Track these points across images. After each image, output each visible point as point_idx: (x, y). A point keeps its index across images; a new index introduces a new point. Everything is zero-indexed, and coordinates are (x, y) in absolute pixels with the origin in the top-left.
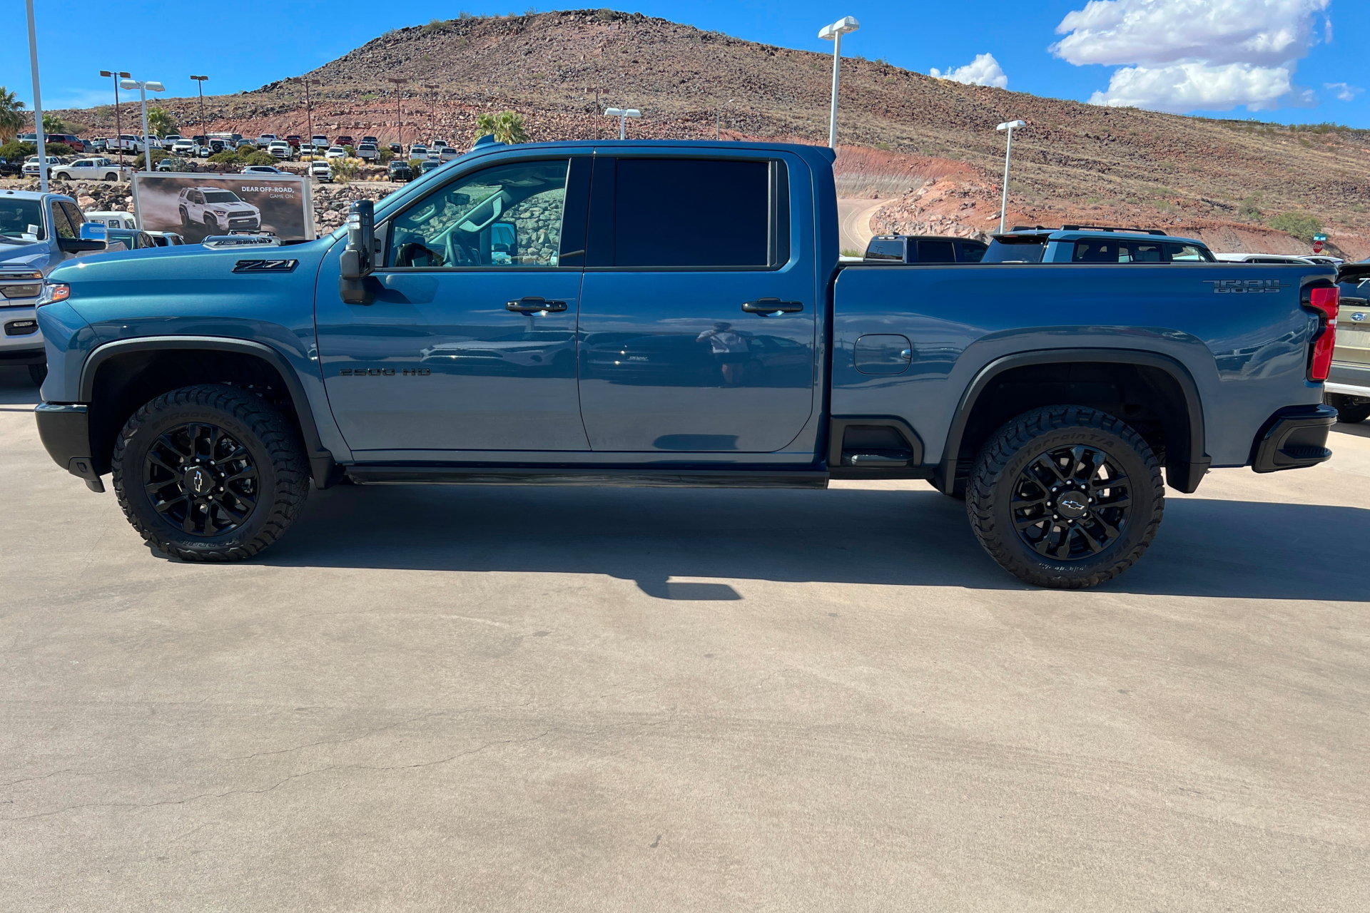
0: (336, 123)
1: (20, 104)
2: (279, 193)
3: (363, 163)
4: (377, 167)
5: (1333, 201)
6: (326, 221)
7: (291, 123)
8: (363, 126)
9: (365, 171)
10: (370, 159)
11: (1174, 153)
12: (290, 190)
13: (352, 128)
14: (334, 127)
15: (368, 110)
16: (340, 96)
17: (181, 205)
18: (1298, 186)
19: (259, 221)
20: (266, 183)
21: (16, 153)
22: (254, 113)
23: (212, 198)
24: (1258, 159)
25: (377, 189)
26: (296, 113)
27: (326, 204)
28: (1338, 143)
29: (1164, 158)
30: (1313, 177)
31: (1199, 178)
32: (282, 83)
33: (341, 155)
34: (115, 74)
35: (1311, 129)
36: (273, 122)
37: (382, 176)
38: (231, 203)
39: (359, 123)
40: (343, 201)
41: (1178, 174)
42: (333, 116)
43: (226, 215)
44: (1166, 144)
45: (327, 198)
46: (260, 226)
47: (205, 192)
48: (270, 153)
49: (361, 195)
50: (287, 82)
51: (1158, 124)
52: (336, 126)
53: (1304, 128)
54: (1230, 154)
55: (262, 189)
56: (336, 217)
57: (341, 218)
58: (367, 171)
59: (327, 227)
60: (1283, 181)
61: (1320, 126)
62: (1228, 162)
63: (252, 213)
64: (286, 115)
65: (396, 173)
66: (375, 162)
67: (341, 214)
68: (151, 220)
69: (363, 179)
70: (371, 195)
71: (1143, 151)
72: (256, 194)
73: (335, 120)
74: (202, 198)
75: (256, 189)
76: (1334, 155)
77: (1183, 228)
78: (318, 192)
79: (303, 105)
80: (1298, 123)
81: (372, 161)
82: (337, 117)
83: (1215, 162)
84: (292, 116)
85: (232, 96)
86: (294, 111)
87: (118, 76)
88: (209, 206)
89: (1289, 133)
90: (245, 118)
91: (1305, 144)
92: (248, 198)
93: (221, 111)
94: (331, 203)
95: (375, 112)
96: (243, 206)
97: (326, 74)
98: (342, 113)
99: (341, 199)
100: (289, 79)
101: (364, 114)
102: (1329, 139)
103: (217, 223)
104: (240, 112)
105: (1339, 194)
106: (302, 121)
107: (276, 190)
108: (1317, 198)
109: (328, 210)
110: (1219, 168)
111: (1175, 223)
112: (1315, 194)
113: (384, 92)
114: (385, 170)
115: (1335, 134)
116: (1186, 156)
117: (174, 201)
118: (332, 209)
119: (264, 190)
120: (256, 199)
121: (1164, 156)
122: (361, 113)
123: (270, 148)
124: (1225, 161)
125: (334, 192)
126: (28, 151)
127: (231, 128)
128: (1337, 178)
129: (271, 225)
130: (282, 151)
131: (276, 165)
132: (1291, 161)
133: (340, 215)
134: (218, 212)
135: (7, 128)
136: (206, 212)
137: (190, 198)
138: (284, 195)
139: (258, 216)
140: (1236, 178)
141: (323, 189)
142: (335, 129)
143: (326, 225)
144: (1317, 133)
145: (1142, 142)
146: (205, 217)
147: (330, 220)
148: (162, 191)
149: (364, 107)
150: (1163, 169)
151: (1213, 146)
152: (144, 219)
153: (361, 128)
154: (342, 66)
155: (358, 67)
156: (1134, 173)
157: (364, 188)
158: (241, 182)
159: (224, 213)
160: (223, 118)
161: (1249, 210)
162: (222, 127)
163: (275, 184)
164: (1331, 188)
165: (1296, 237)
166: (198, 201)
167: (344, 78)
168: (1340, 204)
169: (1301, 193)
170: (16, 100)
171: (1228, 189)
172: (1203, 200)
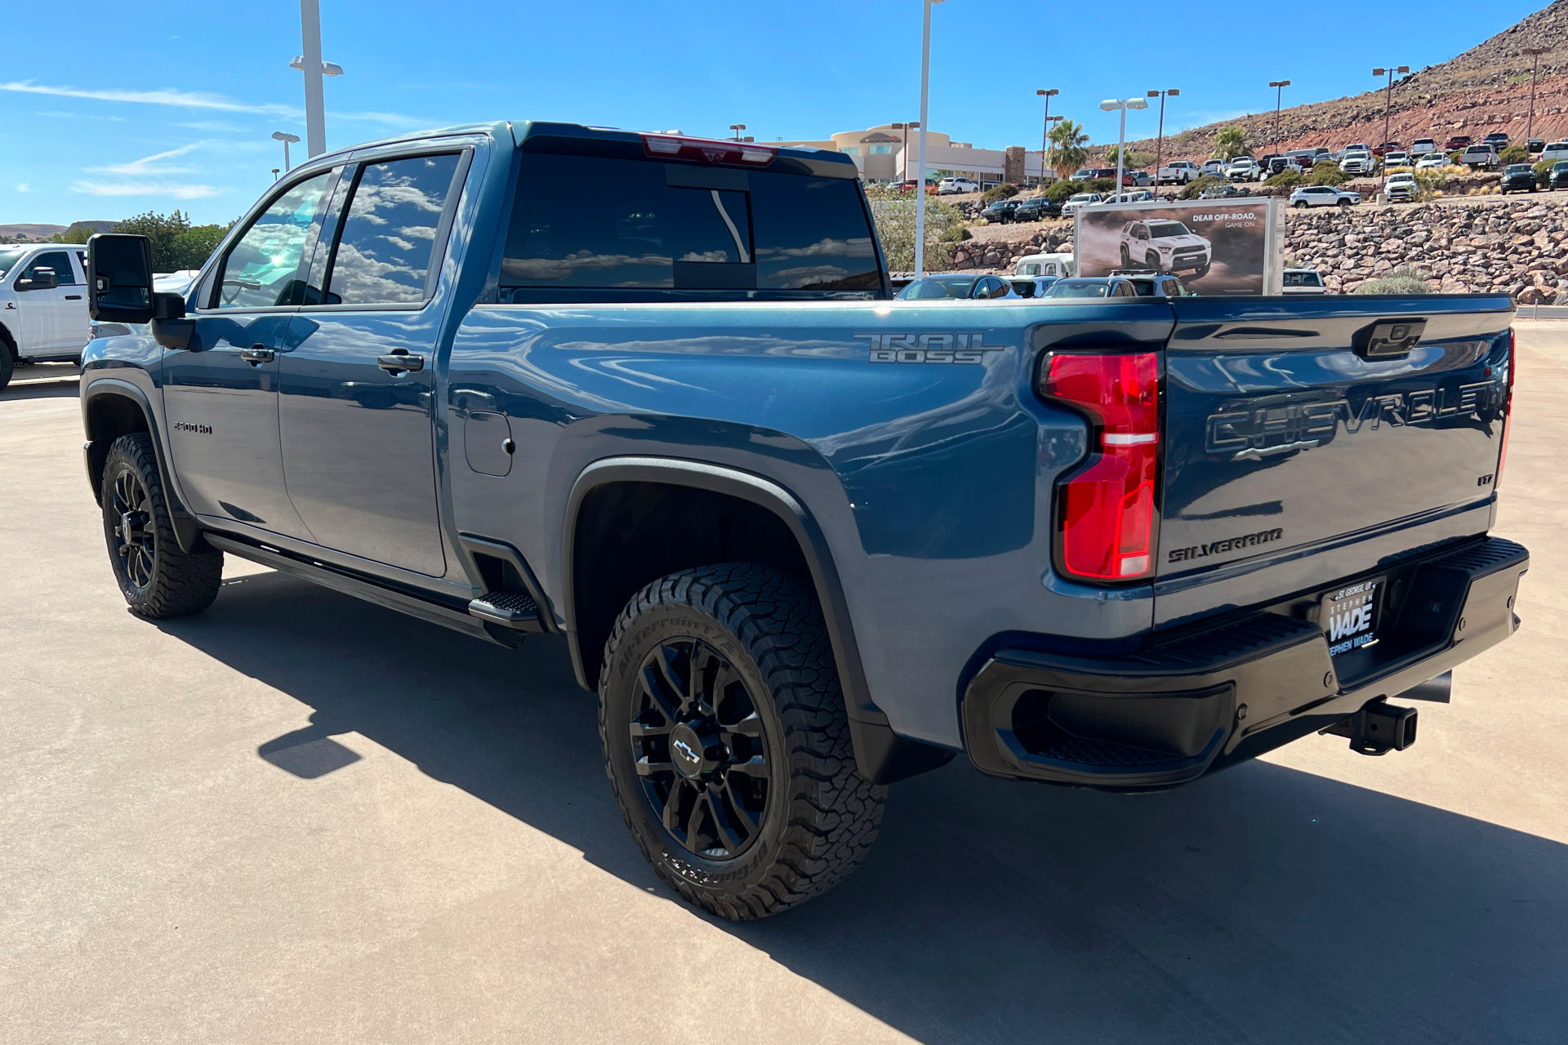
0: (1462, 120)
1: (1084, 138)
2: (1237, 221)
3: (1469, 171)
4: (1488, 175)
6: (1383, 253)
7: (1400, 126)
8: (1500, 120)
9: (1469, 181)
10: (1479, 164)
12: (1251, 216)
13: (1483, 124)
14: (1457, 126)
15: (1511, 97)
16: (1482, 82)
17: (1123, 242)
19: (1209, 257)
20: (1224, 209)
21: (1062, 193)
22: (1354, 119)
23: (1159, 232)
25: (1467, 206)
26: (1410, 112)
27: (1387, 231)
32: (1419, 75)
33: (1439, 163)
34: (1163, 93)
36: (1376, 128)
37: (1492, 188)
38: (1178, 236)
39: (1494, 117)
40: (1413, 226)
42: (1461, 110)
43: (1171, 252)
45: (1392, 223)
46: (1209, 264)
47: (1152, 225)
48: (1342, 169)
49: (1441, 216)
50: (1426, 72)
52: (1461, 124)
55: (1218, 217)
56: (1398, 247)
57: (1405, 249)
58: (1472, 183)
59: (1382, 261)
63: (1201, 248)
64: (1396, 117)
65: (1510, 181)
66: (1486, 168)
67: (1407, 243)
68: (1089, 262)
69: (1463, 192)
70: (1455, 215)
72: (1209, 224)
73: (1461, 116)
74: (1146, 233)
75: (1211, 217)
78: (1382, 215)
79: (1422, 101)
81: (1482, 167)
82: (1464, 111)
84: (1404, 118)
85: (1339, 101)
86: (1408, 110)
87: (1166, 94)
88: (1153, 242)
90: (1342, 126)
92: (1199, 229)
93: (1315, 121)
94: (1395, 229)
95: (1522, 98)
96: (1192, 240)
97: (1482, 54)
98: (1474, 105)
99: (1411, 223)
100: (1429, 68)
101: (1506, 102)
103: (1159, 261)
104: (1337, 120)
106: (1416, 122)
107: (1234, 217)
109: (1390, 238)
113: (1550, 68)
114: (1498, 178)
117: (1116, 237)
118: (1395, 237)
119: (1219, 218)
120: (1209, 230)
122: (1501, 102)
123: (1344, 162)
125: (1404, 215)
126: (1074, 190)
127: (1322, 141)
129: (1223, 262)
130: (1358, 165)
131: (1347, 183)
133: (1404, 245)
134: (1162, 248)
135: (1068, 166)
136: (1149, 249)
137: (1133, 234)
138: (1243, 224)
139: (1208, 252)
141: (1391, 210)
142: (1459, 128)
143: (1382, 259)
146: (1148, 256)
147: (1389, 252)
148: (1105, 227)
149: (1507, 93)
152: (1084, 261)
153: (1497, 123)
154: (1507, 41)
155: (1530, 37)
157: (1447, 206)
158: (1193, 210)
159: (1170, 249)
160: (1316, 130)
162: (1311, 141)
163: (1234, 209)
166: (1142, 237)
167: (1506, 56)
170: (1081, 134)
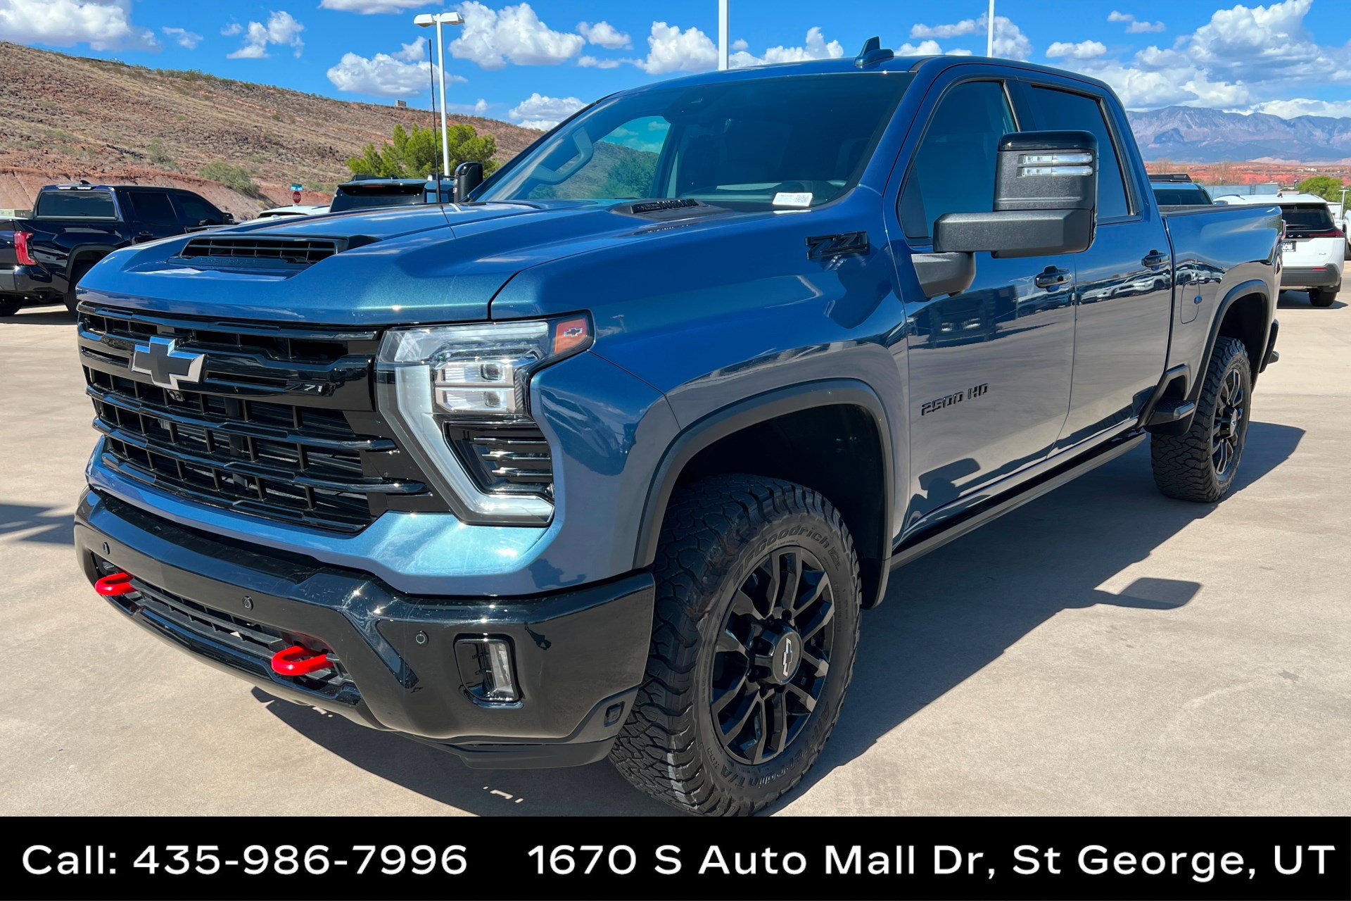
5: (230, 152)
11: (50, 91)
18: (193, 134)
24: (142, 104)
28: (210, 92)
29: (40, 96)
30: (205, 126)
31: (89, 122)
35: (179, 75)
41: (63, 116)
44: (38, 81)
51: (20, 56)
53: (172, 74)
54: (112, 96)
60: (177, 129)
61: (188, 73)
62: (113, 105)
71: (12, 87)
76: (212, 104)
77: (117, 177)
80: (166, 68)
83: (99, 104)
89: (159, 78)
91: (179, 90)
102: (201, 88)
105: (233, 144)
108: (215, 148)
110: (106, 111)
111: (106, 171)
112: (212, 143)
115: (204, 82)
116: (65, 96)
121: (40, 94)
124: (110, 103)
128: (227, 128)
132: (177, 108)
140: (129, 124)
144: (187, 80)
145: (7, 76)
150: (44, 109)
151: (92, 86)
156: (12, 112)
161: (160, 159)
164: (225, 138)
165: (230, 188)
168: (237, 154)
169: (199, 142)
171: (123, 135)
172: (108, 146)
